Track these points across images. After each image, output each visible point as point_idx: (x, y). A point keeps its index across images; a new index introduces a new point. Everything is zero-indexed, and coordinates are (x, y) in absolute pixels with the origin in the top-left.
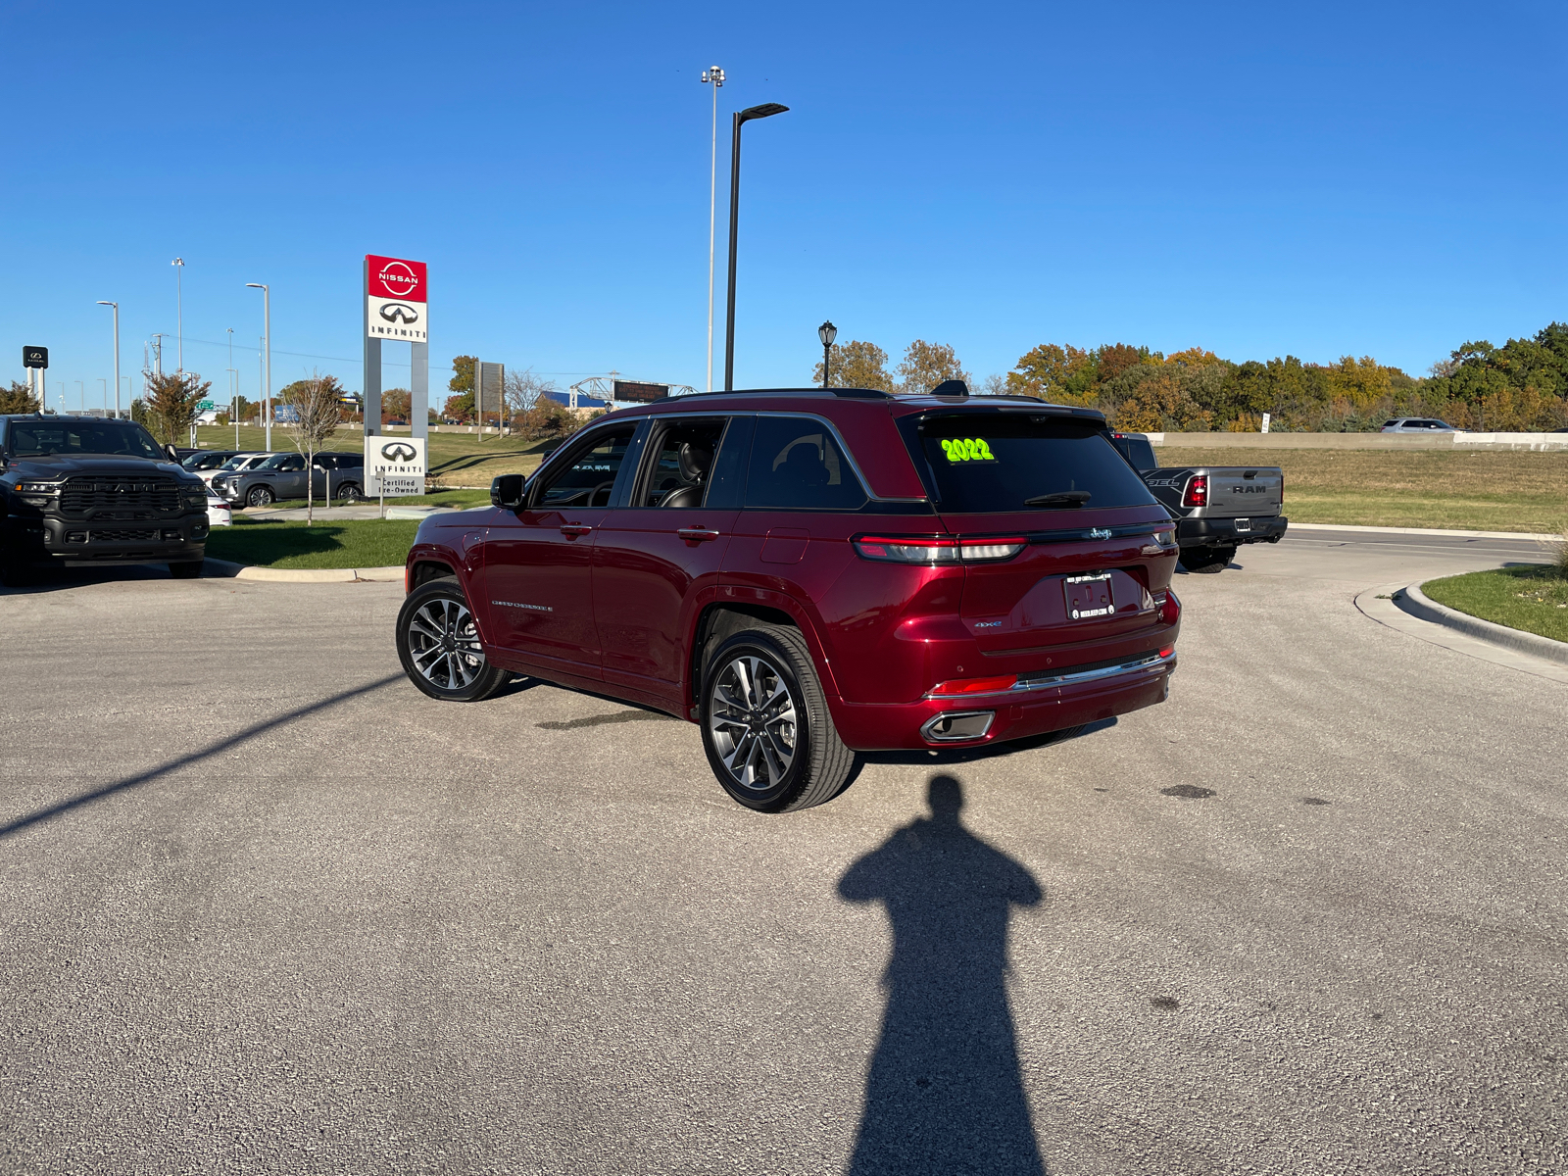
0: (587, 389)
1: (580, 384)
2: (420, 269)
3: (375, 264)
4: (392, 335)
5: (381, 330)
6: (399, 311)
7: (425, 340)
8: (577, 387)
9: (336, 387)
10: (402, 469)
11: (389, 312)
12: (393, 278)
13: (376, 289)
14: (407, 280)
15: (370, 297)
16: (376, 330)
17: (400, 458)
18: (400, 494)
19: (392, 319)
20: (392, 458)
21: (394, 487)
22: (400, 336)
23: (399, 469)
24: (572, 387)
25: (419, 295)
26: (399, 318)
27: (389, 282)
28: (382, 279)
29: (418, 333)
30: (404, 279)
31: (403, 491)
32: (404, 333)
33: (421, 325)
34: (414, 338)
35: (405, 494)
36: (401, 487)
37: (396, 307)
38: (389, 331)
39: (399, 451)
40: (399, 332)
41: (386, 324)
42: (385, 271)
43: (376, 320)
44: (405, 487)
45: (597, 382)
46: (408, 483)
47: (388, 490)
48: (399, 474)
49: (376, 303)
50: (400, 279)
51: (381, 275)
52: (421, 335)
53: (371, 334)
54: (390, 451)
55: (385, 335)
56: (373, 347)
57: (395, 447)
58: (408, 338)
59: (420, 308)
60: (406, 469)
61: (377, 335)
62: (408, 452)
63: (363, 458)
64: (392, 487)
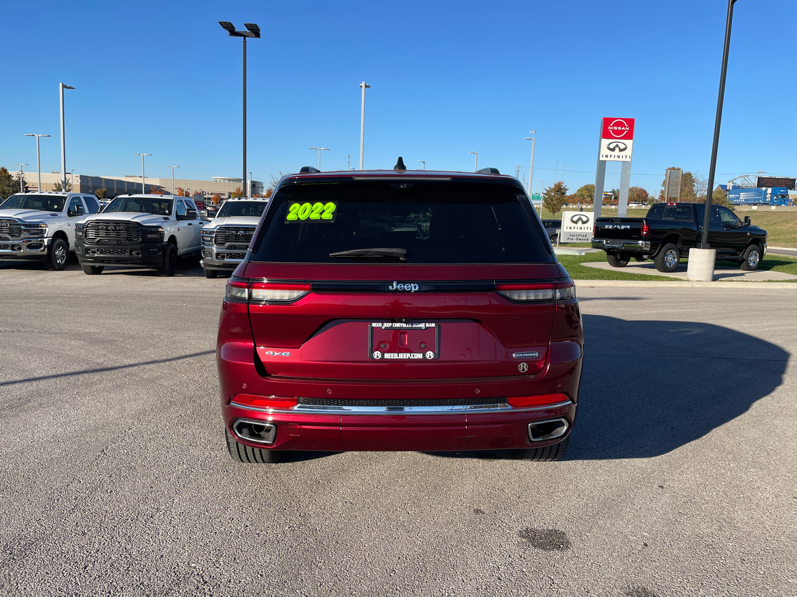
0: (739, 182)
1: (734, 180)
2: (631, 122)
3: (607, 121)
4: (612, 159)
5: (607, 156)
6: (617, 146)
7: (630, 160)
8: (732, 181)
9: (563, 187)
10: (581, 228)
11: (612, 146)
12: (616, 128)
13: (606, 135)
14: (623, 128)
15: (603, 140)
16: (604, 156)
17: (580, 222)
18: (579, 241)
19: (613, 150)
20: (576, 222)
22: (616, 159)
23: (579, 228)
24: (729, 182)
25: (629, 136)
26: (617, 149)
27: (613, 131)
28: (610, 129)
29: (626, 156)
30: (622, 128)
31: (580, 240)
32: (619, 157)
33: (628, 152)
34: (624, 159)
35: (581, 241)
36: (579, 238)
37: (616, 144)
38: (611, 156)
39: (580, 219)
40: (616, 157)
41: (609, 153)
42: (612, 125)
43: (604, 151)
44: (582, 238)
45: (746, 178)
46: (583, 236)
47: (572, 239)
48: (579, 231)
49: (605, 142)
50: (620, 128)
51: (609, 127)
52: (628, 157)
53: (601, 159)
54: (575, 219)
55: (608, 159)
56: (602, 165)
57: (578, 217)
58: (621, 159)
59: (629, 143)
60: (583, 228)
61: (604, 159)
62: (585, 219)
63: (561, 222)
64: (575, 238)
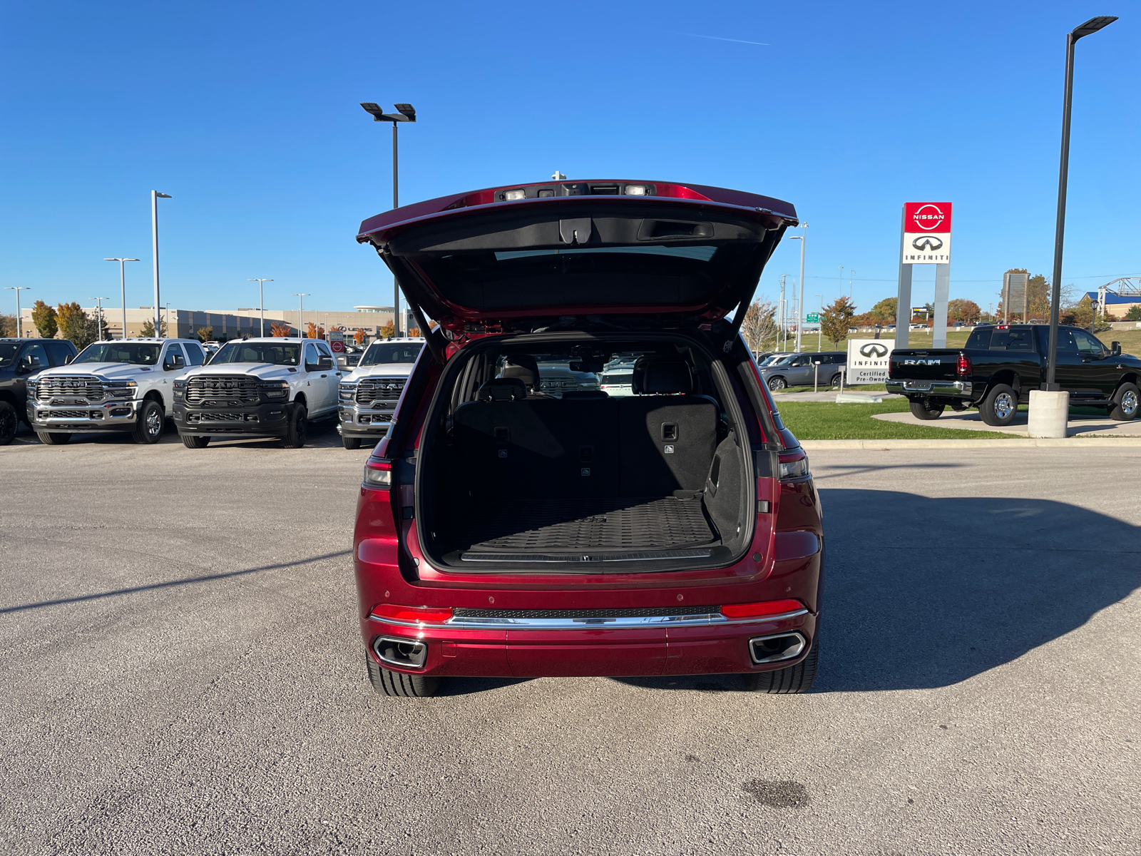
0: (1115, 288)
1: (1108, 284)
2: (946, 208)
3: (911, 208)
4: (922, 261)
5: (913, 258)
6: (928, 242)
7: (947, 262)
8: (1105, 287)
9: (847, 305)
10: (876, 363)
11: (920, 243)
12: (924, 217)
13: (911, 227)
14: (936, 217)
15: (906, 234)
16: (909, 257)
17: (874, 355)
18: (873, 382)
19: (922, 248)
20: (868, 355)
21: (869, 377)
22: (927, 261)
23: (873, 363)
24: (1100, 288)
25: (945, 227)
26: (928, 247)
27: (921, 221)
28: (916, 219)
29: (942, 256)
30: (933, 217)
31: (875, 380)
32: (931, 258)
33: (945, 250)
34: (939, 261)
35: (877, 382)
36: (874, 377)
37: (925, 239)
38: (919, 257)
39: (874, 350)
40: (927, 257)
41: (917, 252)
42: (918, 213)
43: (909, 250)
44: (878, 377)
45: (1126, 281)
46: (880, 374)
47: (864, 379)
48: (873, 367)
49: (910, 237)
50: (930, 217)
51: (915, 216)
52: (945, 258)
53: (905, 261)
54: (867, 350)
55: (916, 261)
56: (906, 271)
57: (871, 347)
58: (934, 261)
59: (945, 237)
60: (879, 363)
61: (909, 261)
62: (881, 350)
63: (846, 355)
64: (867, 377)
